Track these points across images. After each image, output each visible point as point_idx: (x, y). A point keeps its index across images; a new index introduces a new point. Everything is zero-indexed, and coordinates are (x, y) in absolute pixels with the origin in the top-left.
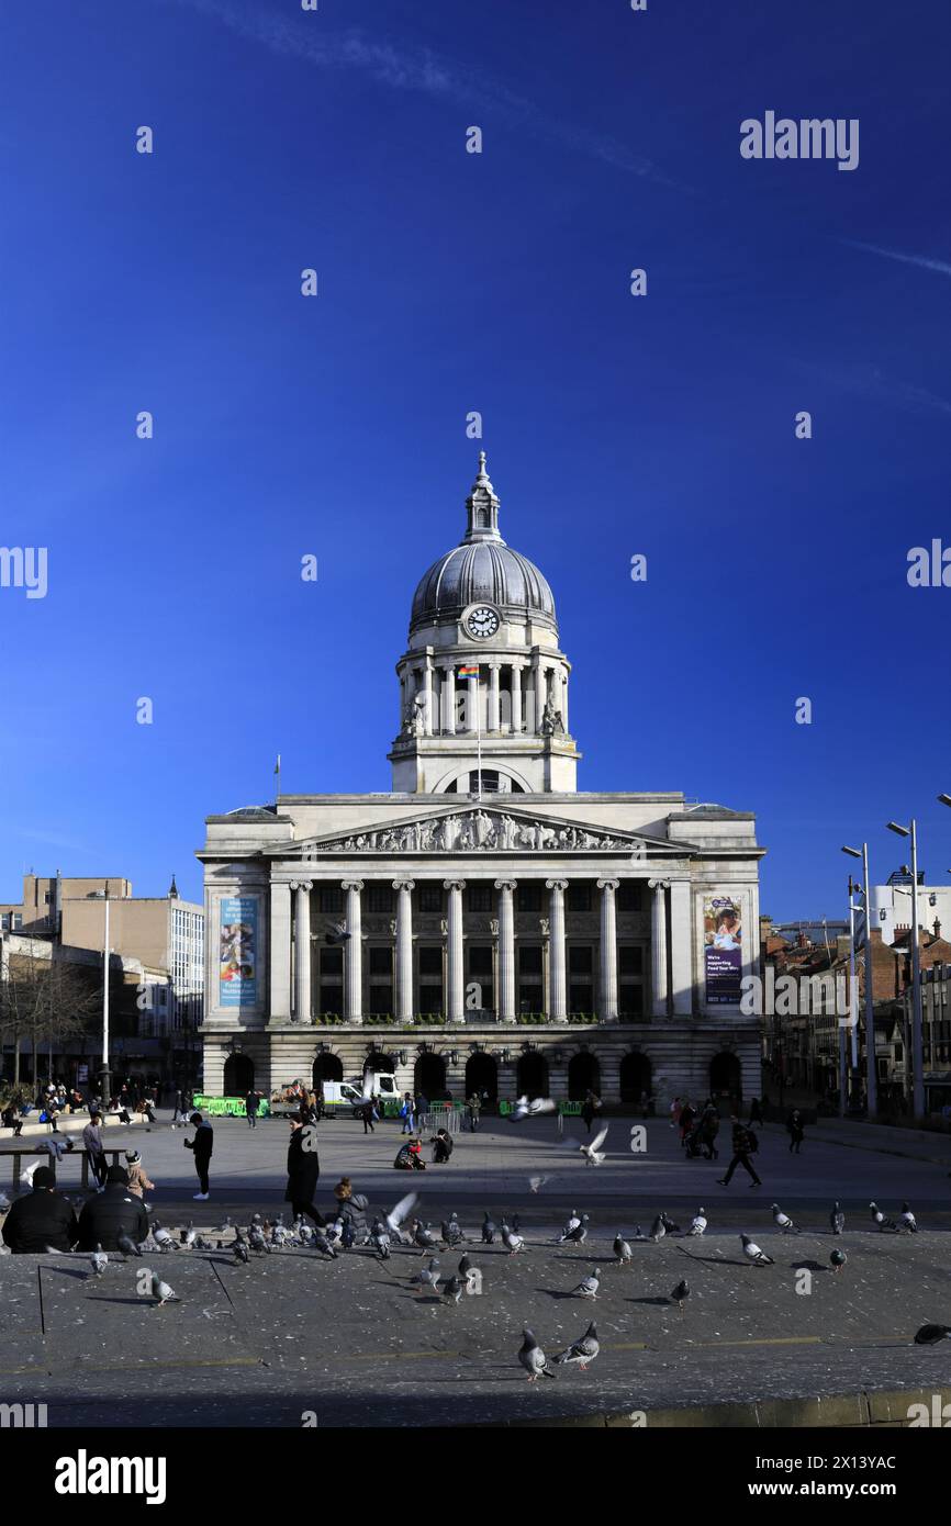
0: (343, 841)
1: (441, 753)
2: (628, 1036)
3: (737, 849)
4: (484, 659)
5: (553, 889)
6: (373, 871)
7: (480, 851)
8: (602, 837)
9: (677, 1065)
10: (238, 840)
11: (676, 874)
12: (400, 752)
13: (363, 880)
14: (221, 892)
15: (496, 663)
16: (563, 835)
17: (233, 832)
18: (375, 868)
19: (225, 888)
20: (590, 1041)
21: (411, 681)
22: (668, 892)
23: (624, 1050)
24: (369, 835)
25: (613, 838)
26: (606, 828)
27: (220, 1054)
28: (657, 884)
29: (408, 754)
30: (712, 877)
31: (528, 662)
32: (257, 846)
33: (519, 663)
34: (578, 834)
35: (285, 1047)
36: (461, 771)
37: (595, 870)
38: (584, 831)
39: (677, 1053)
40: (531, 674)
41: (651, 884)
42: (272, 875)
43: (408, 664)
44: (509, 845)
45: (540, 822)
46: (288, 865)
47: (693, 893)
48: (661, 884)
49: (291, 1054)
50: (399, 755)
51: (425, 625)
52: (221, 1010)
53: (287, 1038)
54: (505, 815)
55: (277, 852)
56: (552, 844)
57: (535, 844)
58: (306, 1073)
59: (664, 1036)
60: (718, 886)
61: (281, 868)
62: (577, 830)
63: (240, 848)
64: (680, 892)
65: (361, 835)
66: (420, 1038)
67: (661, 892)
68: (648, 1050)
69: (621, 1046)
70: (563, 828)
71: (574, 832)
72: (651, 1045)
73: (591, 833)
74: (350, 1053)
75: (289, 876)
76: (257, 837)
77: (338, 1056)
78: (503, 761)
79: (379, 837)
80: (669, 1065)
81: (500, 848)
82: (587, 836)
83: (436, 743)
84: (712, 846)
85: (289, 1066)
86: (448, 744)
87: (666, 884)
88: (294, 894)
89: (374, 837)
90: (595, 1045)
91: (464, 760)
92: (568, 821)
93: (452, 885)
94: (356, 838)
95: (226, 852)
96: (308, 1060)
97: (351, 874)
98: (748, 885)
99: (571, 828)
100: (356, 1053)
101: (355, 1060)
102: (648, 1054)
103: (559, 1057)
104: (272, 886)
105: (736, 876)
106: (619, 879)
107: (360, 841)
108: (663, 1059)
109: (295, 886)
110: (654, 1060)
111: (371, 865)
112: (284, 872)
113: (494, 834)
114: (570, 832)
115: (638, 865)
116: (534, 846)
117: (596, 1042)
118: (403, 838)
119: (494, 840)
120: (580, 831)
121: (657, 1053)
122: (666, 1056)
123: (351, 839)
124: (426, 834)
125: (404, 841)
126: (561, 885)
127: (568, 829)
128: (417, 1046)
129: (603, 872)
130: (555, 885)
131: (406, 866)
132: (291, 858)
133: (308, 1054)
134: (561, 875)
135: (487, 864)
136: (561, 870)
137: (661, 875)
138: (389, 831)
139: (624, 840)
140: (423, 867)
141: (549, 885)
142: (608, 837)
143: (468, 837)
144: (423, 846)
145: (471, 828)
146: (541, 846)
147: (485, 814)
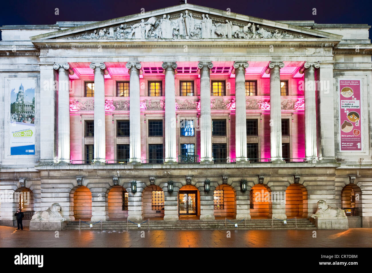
0: (89, 33)
2: (291, 171)
6: (112, 56)
7: (188, 39)
9: (325, 192)
10: (22, 41)
11: (323, 59)
16: (246, 28)
17: (19, 36)
19: (14, 74)
22: (317, 71)
23: (288, 181)
24: (107, 28)
25: (281, 32)
26: (277, 23)
28: (310, 66)
30: (342, 66)
34: (257, 29)
35: (50, 181)
37: (267, 56)
39: (324, 183)
42: (41, 60)
46: (51, 52)
48: (313, 66)
49: (54, 186)
55: (40, 41)
56: (238, 34)
57: (227, 35)
58: (66, 199)
61: (47, 54)
62: (256, 24)
64: (326, 71)
65: (102, 28)
67: (312, 71)
68: (305, 181)
69: (285, 179)
70: (246, 23)
71: (254, 27)
72: (307, 178)
74: (97, 185)
75: (53, 60)
79: (115, 30)
80: (319, 192)
85: (54, 195)
87: (317, 66)
88: (56, 72)
89: (112, 32)
90: (267, 178)
92: (251, 18)
93: (168, 66)
94: (98, 31)
96: (67, 190)
97: (96, 58)
98: (366, 72)
99: (252, 23)
100: (101, 185)
101: (101, 190)
102: (305, 184)
103: (244, 186)
104: (41, 68)
105: (358, 66)
107: (101, 33)
108: (315, 188)
109: (57, 67)
110: (309, 188)
111: (110, 52)
112: (49, 57)
113: (197, 28)
114: (251, 26)
115: (297, 53)
116: (225, 37)
117: (269, 176)
118: (133, 32)
119: (197, 32)
120: (258, 26)
121: (311, 183)
122: (317, 185)
123: (95, 31)
124: (148, 27)
125: (134, 33)
126: (243, 66)
127: (249, 25)
128: (144, 180)
129: (272, 57)
130: (240, 66)
131: (134, 52)
132: (54, 48)
133: (67, 186)
134: (244, 59)
135: (192, 52)
136: (243, 56)
137: (313, 59)
138: (122, 26)
139: (289, 33)
140: (147, 53)
141: (236, 66)
142: (277, 31)
143: (178, 30)
144: (146, 37)
145: (181, 24)
146: (230, 36)
147: (191, 14)
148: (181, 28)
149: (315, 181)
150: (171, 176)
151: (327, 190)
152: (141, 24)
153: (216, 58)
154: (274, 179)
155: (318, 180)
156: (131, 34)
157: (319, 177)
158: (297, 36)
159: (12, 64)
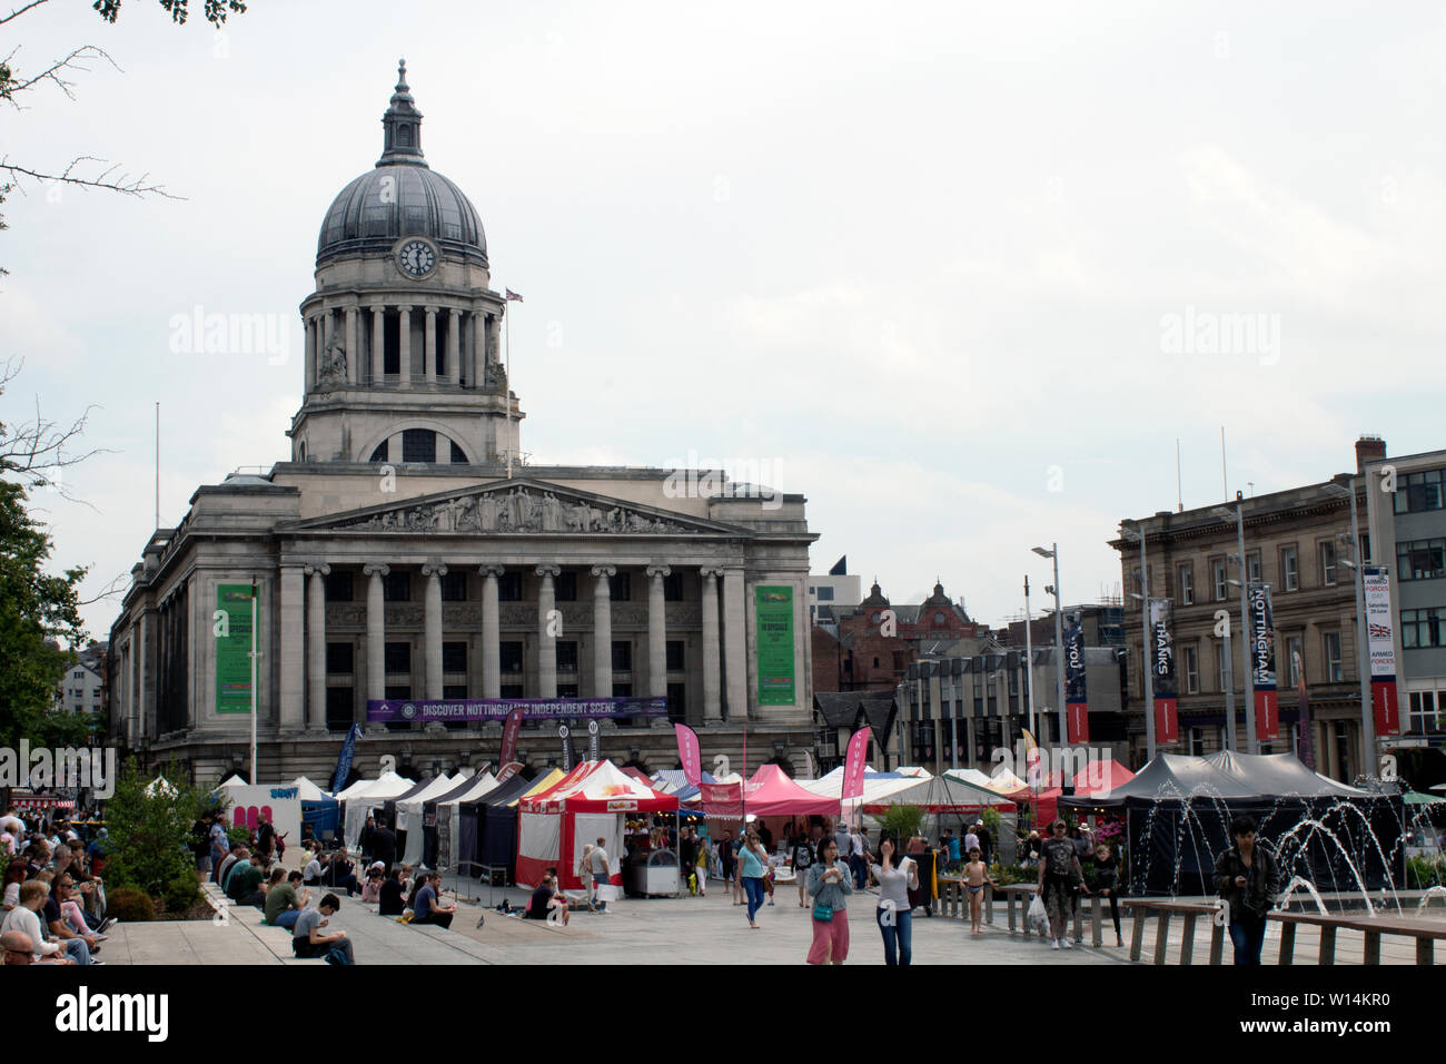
0: (366, 519)
1: (370, 408)
3: (789, 534)
4: (420, 301)
5: (598, 577)
6: (400, 554)
7: (522, 533)
8: (653, 519)
10: (236, 515)
11: (730, 560)
12: (321, 405)
13: (389, 565)
14: (217, 577)
15: (432, 306)
16: (611, 515)
17: (231, 506)
18: (401, 550)
19: (222, 573)
20: (642, 748)
21: (329, 321)
22: (720, 580)
24: (395, 512)
25: (664, 521)
26: (657, 510)
27: (212, 770)
28: (709, 572)
29: (331, 407)
30: (763, 564)
31: (465, 305)
32: (266, 524)
33: (457, 307)
34: (627, 516)
35: (297, 760)
36: (392, 431)
37: (643, 555)
38: (634, 512)
40: (470, 320)
41: (704, 571)
42: (283, 557)
43: (325, 301)
44: (551, 525)
45: (586, 502)
46: (300, 546)
47: (746, 582)
48: (714, 572)
50: (318, 409)
51: (347, 256)
52: (217, 717)
53: (300, 749)
55: (288, 530)
56: (599, 525)
57: (582, 525)
60: (768, 575)
61: (293, 549)
62: (626, 510)
63: (239, 524)
64: (734, 581)
65: (388, 512)
66: (453, 747)
67: (712, 580)
70: (612, 508)
71: (623, 513)
73: (639, 514)
74: (374, 766)
75: (303, 558)
76: (260, 512)
77: (360, 770)
78: (443, 421)
79: (407, 514)
81: (542, 531)
82: (635, 518)
83: (363, 396)
84: (763, 531)
86: (377, 397)
87: (719, 572)
88: (307, 579)
89: (401, 516)
90: (646, 752)
91: (397, 419)
92: (618, 501)
93: (489, 571)
94: (380, 516)
95: (226, 529)
97: (373, 556)
98: (800, 574)
99: (620, 508)
104: (283, 571)
105: (787, 563)
106: (670, 566)
107: (385, 520)
109: (309, 570)
111: (398, 547)
112: (296, 553)
113: (537, 515)
114: (619, 513)
115: (689, 551)
116: (579, 528)
117: (648, 748)
118: (435, 517)
119: (536, 520)
120: (629, 512)
123: (376, 517)
124: (460, 512)
125: (436, 520)
126: (606, 572)
127: (617, 510)
128: (451, 757)
129: (653, 559)
130: (601, 571)
131: (437, 549)
132: (306, 538)
133: (325, 768)
134: (608, 560)
135: (527, 548)
136: (608, 555)
137: (714, 562)
138: (419, 508)
139: (676, 523)
140: (456, 550)
141: (596, 572)
142: (658, 520)
143: (507, 516)
145: (511, 506)
146: (587, 528)
147: (526, 491)
148: (512, 512)
152: (449, 506)
153: (566, 558)
154: (655, 752)
156: (432, 520)
158: (689, 528)
159: (220, 555)
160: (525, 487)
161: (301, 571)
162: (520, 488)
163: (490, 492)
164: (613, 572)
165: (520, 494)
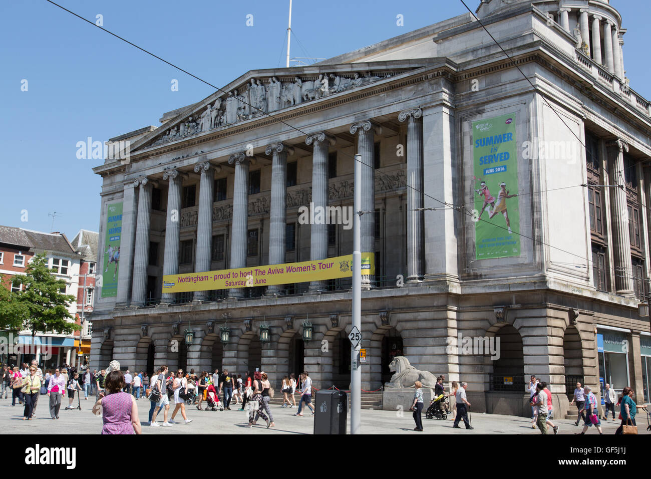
0: (163, 136)
5: (312, 145)
8: (350, 76)
9: (431, 341)
11: (428, 99)
13: (176, 169)
14: (109, 200)
19: (112, 196)
23: (373, 323)
24: (178, 126)
27: (99, 340)
28: (408, 117)
30: (478, 96)
35: (122, 331)
37: (347, 115)
38: (336, 74)
39: (429, 324)
41: (402, 118)
42: (126, 177)
46: (134, 166)
47: (459, 120)
48: (412, 115)
54: (272, 77)
56: (307, 95)
57: (294, 101)
58: (133, 356)
59: (417, 303)
60: (486, 107)
61: (131, 170)
64: (433, 120)
65: (173, 128)
67: (412, 125)
68: (399, 321)
69: (370, 319)
73: (341, 74)
75: (134, 176)
79: (186, 125)
80: (421, 341)
87: (417, 114)
88: (137, 189)
89: (182, 128)
92: (320, 67)
96: (134, 343)
97: (168, 165)
102: (399, 327)
104: (125, 187)
106: (371, 120)
107: (173, 133)
108: (415, 333)
109: (137, 184)
110: (405, 334)
111: (182, 154)
112: (131, 173)
115: (389, 100)
117: (347, 313)
118: (201, 123)
121: (408, 325)
122: (418, 329)
123: (167, 133)
126: (318, 139)
129: (354, 117)
130: (314, 140)
131: (205, 149)
132: (136, 161)
134: (319, 128)
135: (260, 131)
136: (319, 123)
137: (413, 104)
138: (190, 119)
139: (372, 73)
140: (216, 147)
141: (309, 141)
142: (356, 76)
143: (244, 108)
144: (213, 126)
146: (298, 100)
147: (258, 82)
149: (415, 320)
150: (231, 320)
151: (434, 337)
153: (286, 134)
155: (419, 318)
157: (421, 313)
158: (381, 74)
159: (111, 184)
160: (255, 79)
161: (132, 186)
162: (252, 81)
163: (232, 91)
164: (322, 138)
165: (254, 85)
